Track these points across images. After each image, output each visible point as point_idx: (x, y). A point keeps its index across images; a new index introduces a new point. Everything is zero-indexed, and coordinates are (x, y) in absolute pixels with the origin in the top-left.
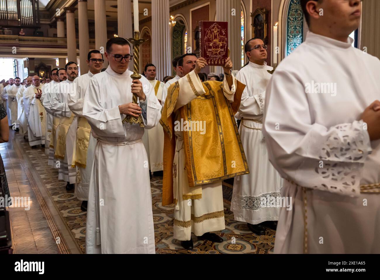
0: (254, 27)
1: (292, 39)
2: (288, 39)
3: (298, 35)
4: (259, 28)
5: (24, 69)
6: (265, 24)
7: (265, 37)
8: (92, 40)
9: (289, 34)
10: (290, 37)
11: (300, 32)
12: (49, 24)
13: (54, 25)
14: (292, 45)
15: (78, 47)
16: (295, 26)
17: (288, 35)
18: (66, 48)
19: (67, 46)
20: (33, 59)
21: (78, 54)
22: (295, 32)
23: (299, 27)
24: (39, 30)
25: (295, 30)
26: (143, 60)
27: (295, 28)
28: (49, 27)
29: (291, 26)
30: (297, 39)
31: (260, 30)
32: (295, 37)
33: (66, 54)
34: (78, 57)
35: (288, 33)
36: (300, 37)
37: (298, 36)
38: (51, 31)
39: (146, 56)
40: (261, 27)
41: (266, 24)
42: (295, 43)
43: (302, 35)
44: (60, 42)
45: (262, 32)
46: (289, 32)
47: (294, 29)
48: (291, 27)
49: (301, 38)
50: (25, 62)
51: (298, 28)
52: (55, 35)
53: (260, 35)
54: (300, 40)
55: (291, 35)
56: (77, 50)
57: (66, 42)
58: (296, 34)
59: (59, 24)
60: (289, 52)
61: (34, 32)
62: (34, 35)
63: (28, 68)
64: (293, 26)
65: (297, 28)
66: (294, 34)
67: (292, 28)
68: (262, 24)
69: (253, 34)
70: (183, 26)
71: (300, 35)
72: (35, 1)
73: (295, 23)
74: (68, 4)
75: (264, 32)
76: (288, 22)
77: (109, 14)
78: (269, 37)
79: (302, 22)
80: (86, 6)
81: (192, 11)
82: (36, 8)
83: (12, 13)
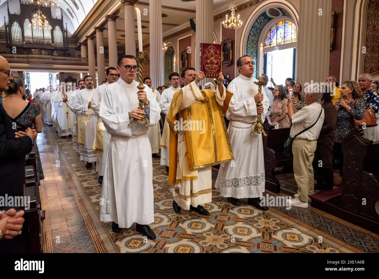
0: (223, 52)
4: (226, 53)
5: (57, 80)
7: (231, 59)
8: (107, 60)
11: (255, 56)
12: (75, 48)
13: (79, 49)
15: (96, 65)
16: (252, 52)
18: (88, 65)
20: (63, 73)
21: (96, 70)
23: (255, 52)
24: (67, 52)
25: (252, 55)
27: (252, 53)
28: (75, 50)
31: (227, 54)
33: (87, 70)
34: (96, 72)
36: (255, 60)
38: (77, 53)
39: (146, 71)
41: (232, 50)
44: (83, 61)
45: (229, 56)
48: (249, 52)
49: (256, 60)
50: (57, 75)
51: (254, 53)
52: (80, 56)
53: (227, 58)
56: (96, 67)
57: (88, 61)
59: (83, 48)
61: (64, 54)
62: (64, 55)
63: (59, 80)
64: (250, 52)
65: (253, 54)
67: (250, 53)
68: (229, 50)
70: (172, 51)
71: (255, 58)
72: (64, 30)
73: (252, 50)
74: (89, 33)
75: (230, 56)
76: (247, 49)
77: (119, 41)
78: (234, 59)
79: (257, 49)
80: (103, 35)
81: (179, 40)
82: (65, 36)
83: (47, 40)
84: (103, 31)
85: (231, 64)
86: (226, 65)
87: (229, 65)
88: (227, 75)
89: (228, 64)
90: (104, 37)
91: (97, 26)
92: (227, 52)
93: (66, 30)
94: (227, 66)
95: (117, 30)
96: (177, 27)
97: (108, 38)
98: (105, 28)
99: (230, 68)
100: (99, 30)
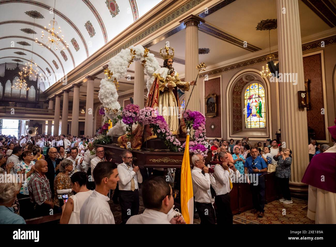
8: (70, 111)
12: (44, 101)
13: (47, 102)
15: (61, 115)
18: (54, 115)
19: (54, 114)
20: (33, 120)
21: (61, 119)
24: (38, 105)
26: (97, 122)
28: (44, 103)
33: (53, 118)
38: (45, 105)
44: (50, 112)
50: (27, 122)
52: (47, 107)
56: (61, 117)
57: (54, 112)
59: (51, 103)
62: (35, 107)
63: (29, 125)
72: (38, 89)
74: (58, 93)
77: (80, 98)
80: (68, 95)
81: (125, 101)
82: (38, 93)
83: (23, 95)
84: (69, 93)
90: (69, 96)
91: (65, 89)
93: (39, 89)
95: (80, 92)
96: (124, 92)
97: (73, 97)
98: (71, 91)
100: (66, 92)
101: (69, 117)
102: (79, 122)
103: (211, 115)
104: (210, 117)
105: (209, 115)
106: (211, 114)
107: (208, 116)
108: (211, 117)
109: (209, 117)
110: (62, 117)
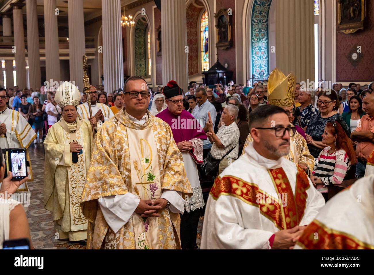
0: (218, 29)
1: (257, 42)
2: (252, 43)
3: (264, 38)
4: (223, 30)
6: (228, 26)
7: (229, 40)
9: (254, 37)
10: (254, 40)
11: (265, 35)
14: (257, 49)
16: (260, 29)
17: (252, 39)
22: (260, 35)
23: (264, 29)
25: (260, 33)
27: (260, 31)
29: (256, 28)
30: (263, 42)
31: (224, 32)
32: (260, 40)
35: (252, 36)
36: (265, 40)
37: (264, 40)
40: (225, 29)
41: (230, 26)
42: (260, 47)
43: (268, 39)
44: (5, 42)
45: (226, 35)
46: (254, 35)
47: (258, 31)
48: (255, 30)
49: (267, 41)
51: (263, 31)
53: (225, 38)
54: (266, 43)
55: (256, 38)
57: (13, 41)
58: (261, 37)
59: (6, 21)
60: (254, 57)
64: (257, 29)
65: (261, 31)
66: (259, 37)
67: (257, 31)
68: (226, 26)
69: (218, 36)
70: (145, 24)
71: (265, 38)
73: (260, 26)
75: (228, 34)
76: (252, 24)
78: (234, 40)
79: (267, 25)
81: (155, 9)
85: (229, 46)
86: (223, 48)
87: (227, 49)
88: (224, 64)
89: (226, 47)
92: (225, 28)
94: (223, 50)
99: (229, 52)
101: (42, 51)
102: (61, 61)
103: (349, 28)
104: (348, 32)
105: (346, 29)
106: (351, 26)
107: (344, 31)
108: (351, 34)
109: (346, 33)
110: (27, 50)
